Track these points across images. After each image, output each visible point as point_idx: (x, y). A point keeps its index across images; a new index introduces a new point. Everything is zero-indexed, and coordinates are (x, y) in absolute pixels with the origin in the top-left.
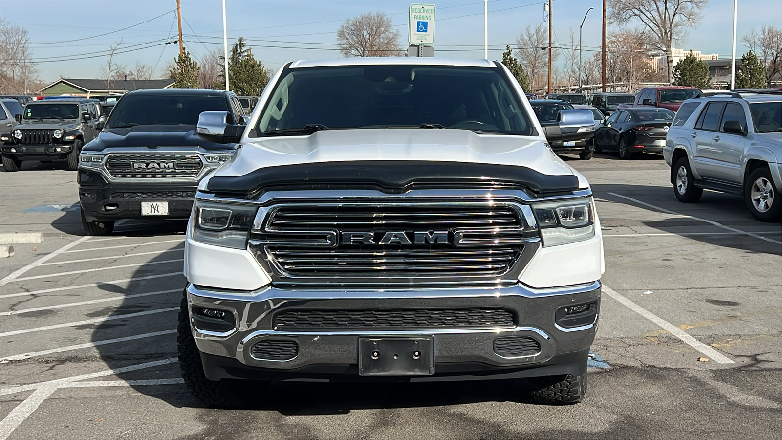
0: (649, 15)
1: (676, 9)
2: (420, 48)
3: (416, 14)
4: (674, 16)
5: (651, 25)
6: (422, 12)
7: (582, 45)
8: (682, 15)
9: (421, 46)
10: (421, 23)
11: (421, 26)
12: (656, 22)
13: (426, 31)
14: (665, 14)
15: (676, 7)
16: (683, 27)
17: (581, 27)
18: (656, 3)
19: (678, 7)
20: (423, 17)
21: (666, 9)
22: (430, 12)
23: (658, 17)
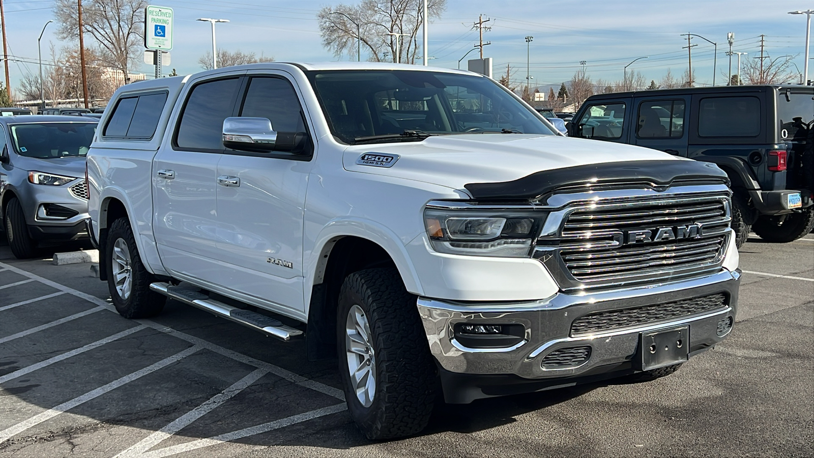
0: (103, 33)
1: (130, 29)
2: (158, 54)
3: (153, 17)
4: (129, 34)
5: (106, 42)
6: (159, 15)
7: (41, 59)
8: (137, 35)
9: (158, 52)
10: (159, 27)
11: (159, 30)
12: (110, 39)
13: (164, 36)
14: (119, 33)
15: (130, 27)
16: (138, 46)
17: (39, 40)
18: (108, 21)
19: (131, 27)
20: (160, 21)
21: (120, 26)
22: (167, 16)
23: (111, 35)
